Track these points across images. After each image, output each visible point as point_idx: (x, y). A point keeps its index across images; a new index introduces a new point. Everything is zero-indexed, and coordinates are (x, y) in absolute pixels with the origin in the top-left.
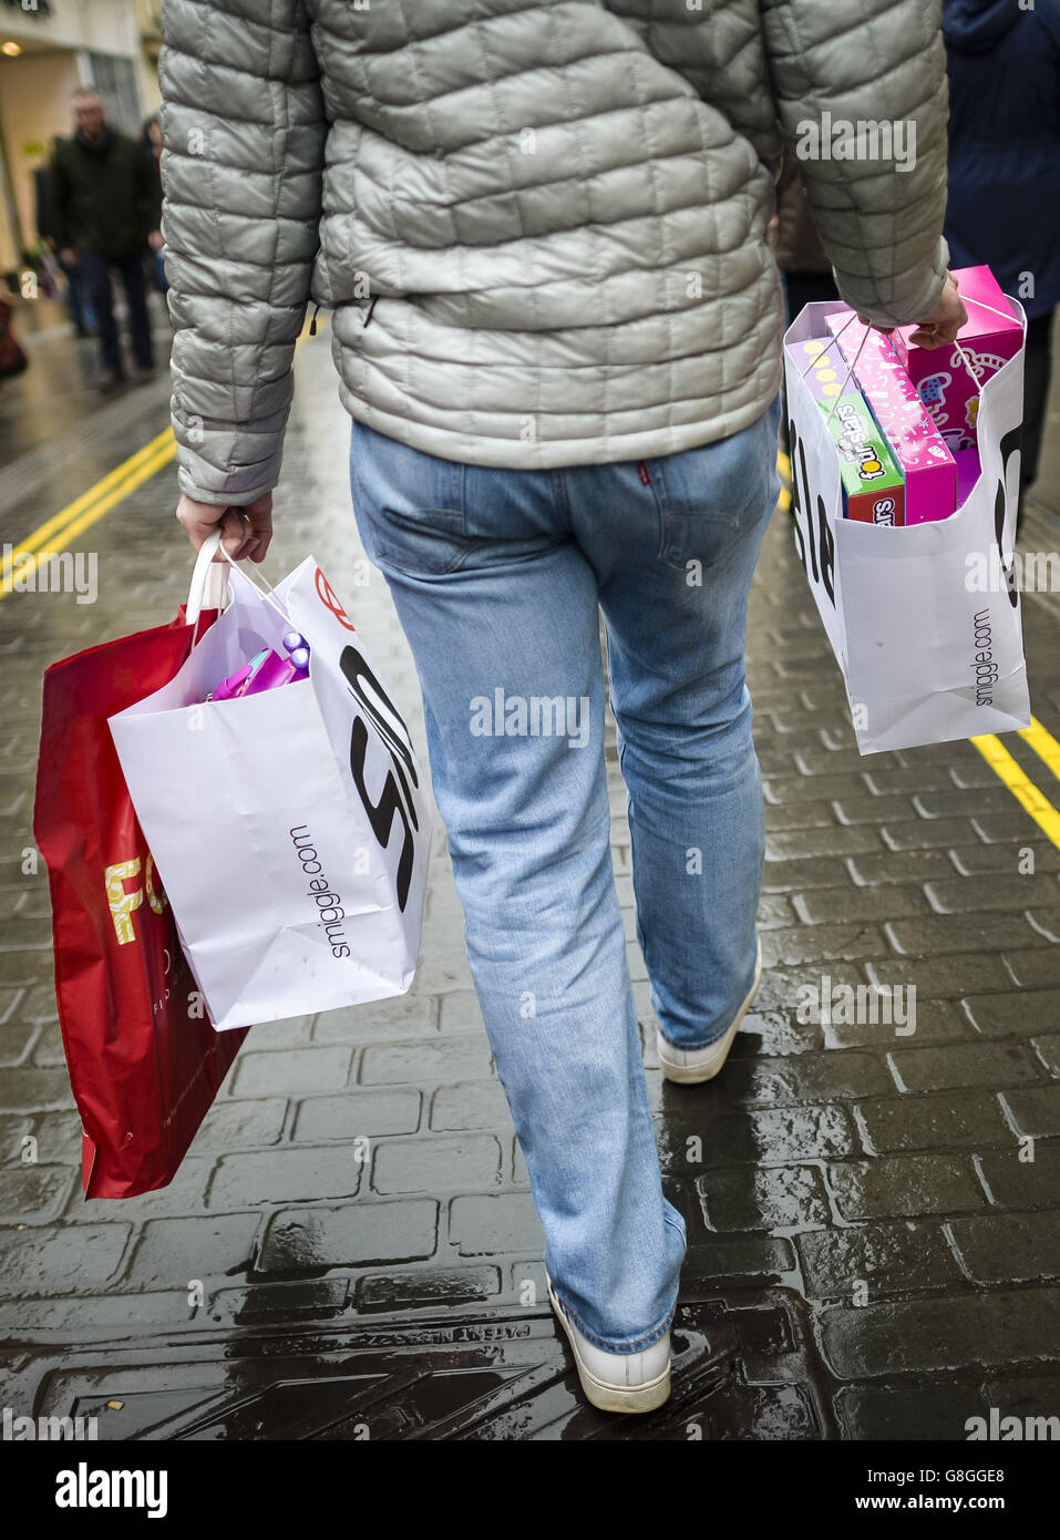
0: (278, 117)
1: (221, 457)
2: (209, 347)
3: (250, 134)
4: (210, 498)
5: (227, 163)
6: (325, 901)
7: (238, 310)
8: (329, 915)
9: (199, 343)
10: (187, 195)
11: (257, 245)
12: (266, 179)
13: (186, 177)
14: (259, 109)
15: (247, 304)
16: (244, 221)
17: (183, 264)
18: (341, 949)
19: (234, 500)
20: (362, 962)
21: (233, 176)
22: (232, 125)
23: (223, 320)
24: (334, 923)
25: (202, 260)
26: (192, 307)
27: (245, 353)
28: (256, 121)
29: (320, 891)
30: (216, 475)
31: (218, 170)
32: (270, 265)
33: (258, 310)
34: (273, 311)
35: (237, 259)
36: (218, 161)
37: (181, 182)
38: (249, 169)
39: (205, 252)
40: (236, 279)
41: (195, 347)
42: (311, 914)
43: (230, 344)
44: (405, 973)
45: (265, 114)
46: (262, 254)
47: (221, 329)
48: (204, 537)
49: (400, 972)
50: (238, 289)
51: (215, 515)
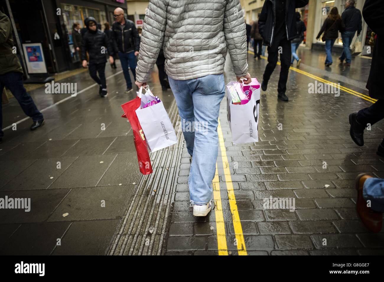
0: (160, 36)
1: (144, 77)
2: (145, 63)
3: (157, 37)
4: (142, 82)
5: (153, 40)
6: (165, 132)
7: (150, 59)
8: (166, 134)
9: (144, 62)
10: (146, 43)
11: (154, 51)
12: (157, 43)
13: (147, 41)
14: (158, 34)
15: (152, 59)
16: (154, 48)
17: (144, 52)
18: (168, 138)
19: (144, 82)
20: (171, 140)
21: (153, 42)
22: (154, 36)
23: (148, 60)
24: (167, 135)
25: (147, 52)
26: (144, 58)
27: (150, 65)
28: (158, 36)
29: (165, 130)
30: (143, 79)
31: (151, 41)
32: (155, 54)
33: (153, 60)
34: (154, 59)
35: (152, 53)
36: (152, 40)
37: (146, 42)
38: (155, 41)
39: (147, 51)
40: (151, 55)
41: (143, 63)
42: (164, 134)
43: (148, 63)
44: (177, 140)
45: (159, 35)
46: (155, 53)
47: (148, 61)
48: (140, 86)
49: (176, 140)
50: (151, 57)
51: (142, 84)
